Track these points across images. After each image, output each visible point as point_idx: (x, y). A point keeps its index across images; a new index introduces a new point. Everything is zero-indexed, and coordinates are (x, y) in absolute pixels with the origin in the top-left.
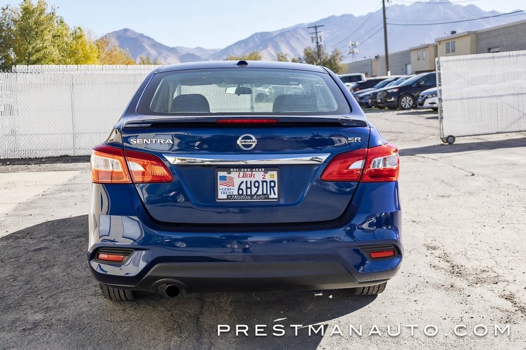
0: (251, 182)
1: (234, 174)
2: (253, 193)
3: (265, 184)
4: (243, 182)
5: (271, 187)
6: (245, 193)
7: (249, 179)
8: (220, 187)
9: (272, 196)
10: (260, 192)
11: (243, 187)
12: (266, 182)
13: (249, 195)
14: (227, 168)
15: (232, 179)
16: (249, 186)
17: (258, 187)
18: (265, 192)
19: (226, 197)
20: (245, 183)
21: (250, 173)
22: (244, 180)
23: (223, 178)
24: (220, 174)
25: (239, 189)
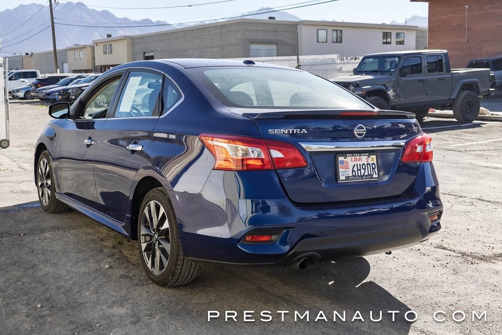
0: (360, 164)
1: (349, 159)
2: (362, 174)
3: (369, 166)
4: (355, 165)
5: (373, 168)
6: (357, 175)
7: (358, 163)
8: (340, 170)
9: (375, 176)
10: (366, 173)
11: (355, 169)
12: (369, 164)
13: (359, 176)
14: (344, 153)
15: (347, 163)
16: (359, 168)
17: (365, 169)
18: (370, 173)
19: (345, 179)
20: (356, 165)
21: (359, 157)
22: (356, 163)
23: (342, 162)
24: (341, 159)
25: (353, 171)
